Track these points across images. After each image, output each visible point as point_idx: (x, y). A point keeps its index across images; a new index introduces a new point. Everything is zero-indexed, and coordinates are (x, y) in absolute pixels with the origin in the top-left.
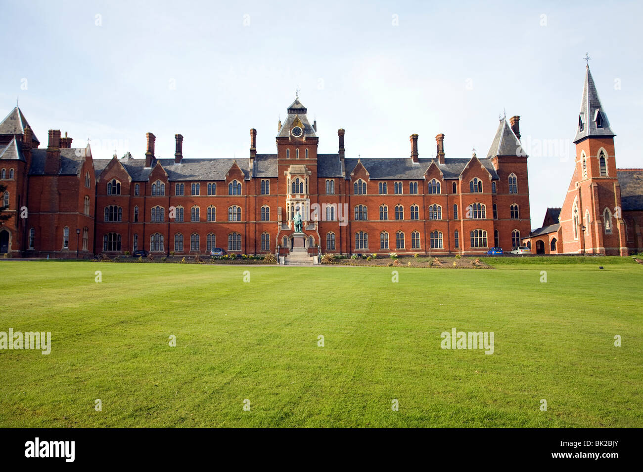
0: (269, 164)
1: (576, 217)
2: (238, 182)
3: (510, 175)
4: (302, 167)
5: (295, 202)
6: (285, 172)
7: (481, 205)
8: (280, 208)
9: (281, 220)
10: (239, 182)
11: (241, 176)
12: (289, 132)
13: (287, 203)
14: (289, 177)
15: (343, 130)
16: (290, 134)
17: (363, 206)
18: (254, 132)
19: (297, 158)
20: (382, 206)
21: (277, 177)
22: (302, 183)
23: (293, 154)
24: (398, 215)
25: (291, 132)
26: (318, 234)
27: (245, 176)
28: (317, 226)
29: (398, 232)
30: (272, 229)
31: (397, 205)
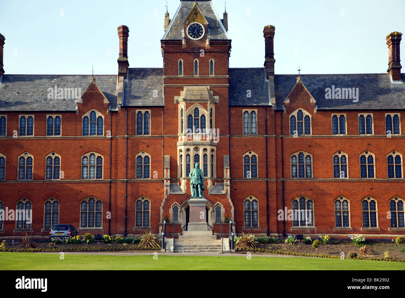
0: (149, 85)
2: (98, 114)
4: (203, 90)
5: (192, 148)
6: (176, 98)
8: (167, 157)
9: (169, 177)
10: (100, 114)
11: (102, 104)
12: (183, 31)
13: (179, 148)
14: (182, 106)
15: (273, 28)
16: (183, 35)
17: (306, 154)
18: (124, 32)
19: (196, 74)
20: (337, 154)
21: (163, 107)
22: (203, 116)
23: (189, 69)
25: (185, 31)
26: (230, 201)
27: (109, 104)
28: (229, 188)
29: (366, 199)
30: (155, 192)
31: (364, 154)
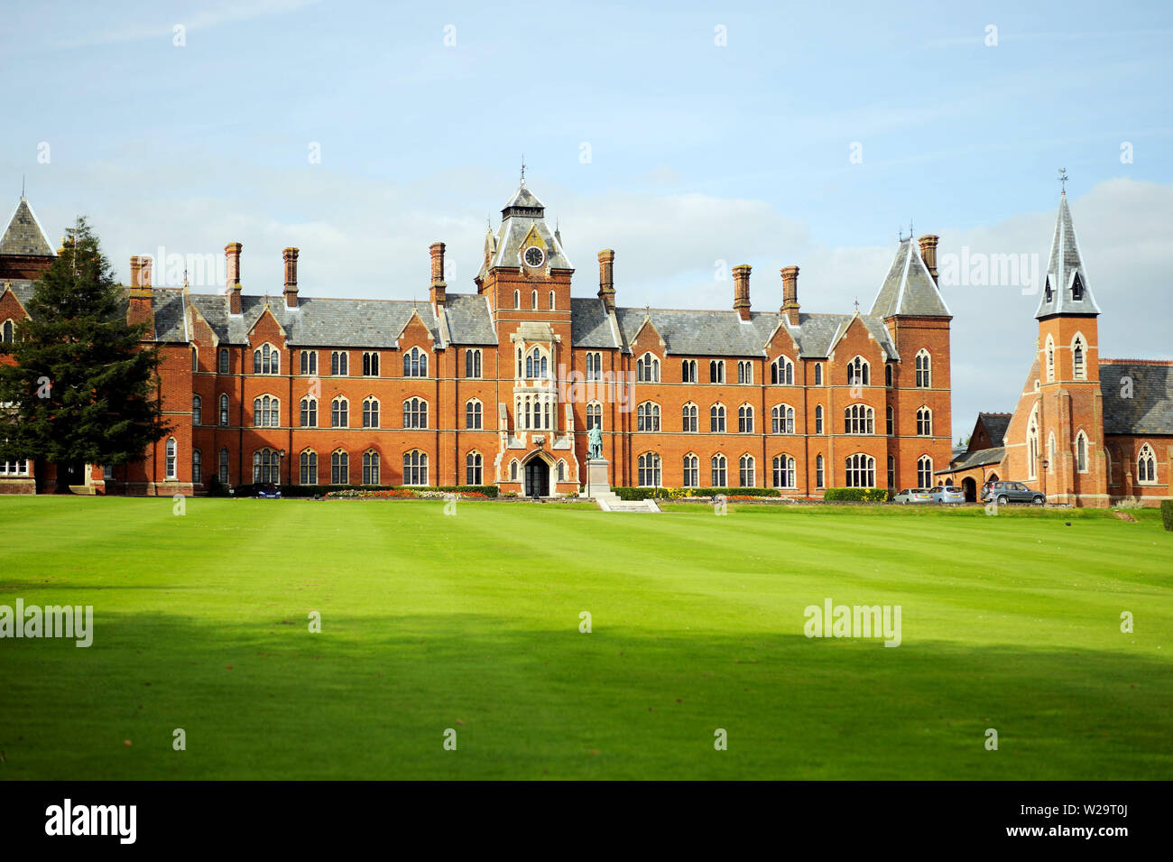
0: (473, 317)
1: (1034, 440)
2: (421, 351)
3: (919, 353)
4: (544, 327)
5: (532, 395)
6: (512, 335)
7: (867, 408)
8: (502, 406)
9: (506, 429)
10: (424, 352)
11: (426, 340)
12: (519, 255)
13: (516, 395)
14: (520, 345)
15: (612, 253)
16: (520, 262)
17: (653, 404)
20: (687, 405)
21: (497, 346)
22: (544, 358)
23: (528, 301)
24: (716, 423)
25: (522, 257)
26: (575, 457)
27: (434, 341)
28: (573, 442)
29: (716, 456)
30: (488, 445)
31: (715, 405)
